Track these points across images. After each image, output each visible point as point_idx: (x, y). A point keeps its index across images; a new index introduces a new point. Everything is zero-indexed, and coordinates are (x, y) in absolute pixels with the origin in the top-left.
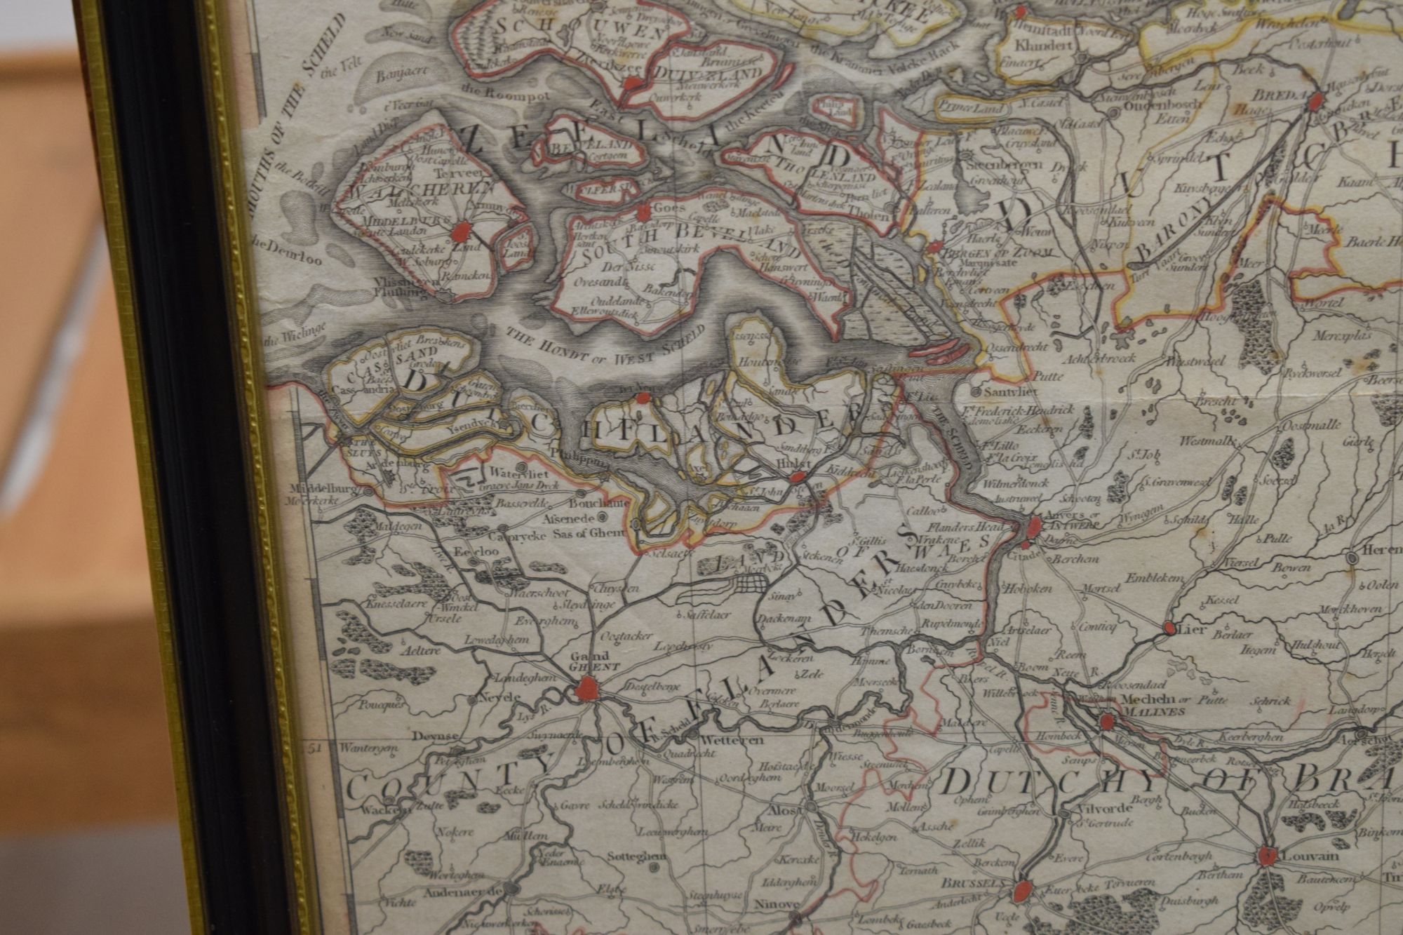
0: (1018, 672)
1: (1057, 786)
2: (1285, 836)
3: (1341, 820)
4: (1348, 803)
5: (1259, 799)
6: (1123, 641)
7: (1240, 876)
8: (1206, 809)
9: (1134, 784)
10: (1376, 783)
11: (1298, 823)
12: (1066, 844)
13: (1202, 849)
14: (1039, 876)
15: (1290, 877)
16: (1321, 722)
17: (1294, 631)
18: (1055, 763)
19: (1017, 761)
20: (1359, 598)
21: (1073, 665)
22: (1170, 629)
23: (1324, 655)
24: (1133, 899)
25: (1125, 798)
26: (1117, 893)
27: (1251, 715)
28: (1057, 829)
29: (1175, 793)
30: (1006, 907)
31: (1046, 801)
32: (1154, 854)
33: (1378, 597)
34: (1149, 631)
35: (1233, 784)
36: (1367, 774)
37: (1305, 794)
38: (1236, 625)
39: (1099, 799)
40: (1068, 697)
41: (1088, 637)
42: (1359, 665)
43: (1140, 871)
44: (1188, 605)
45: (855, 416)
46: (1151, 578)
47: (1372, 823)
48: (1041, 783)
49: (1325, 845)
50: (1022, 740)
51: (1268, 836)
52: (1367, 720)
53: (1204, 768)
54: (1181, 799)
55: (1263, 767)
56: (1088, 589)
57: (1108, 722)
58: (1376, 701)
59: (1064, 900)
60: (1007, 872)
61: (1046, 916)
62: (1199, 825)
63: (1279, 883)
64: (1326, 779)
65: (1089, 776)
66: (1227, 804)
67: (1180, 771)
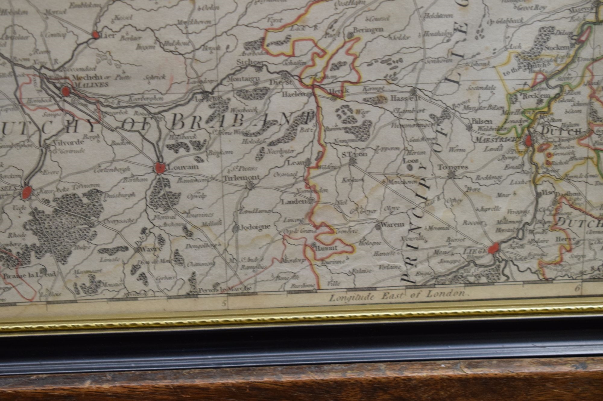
0: (13, 63)
1: (41, 130)
2: (168, 156)
3: (198, 145)
4: (201, 136)
5: (153, 135)
6: (69, 43)
7: (146, 180)
8: (125, 142)
9: (83, 128)
10: (216, 123)
11: (175, 148)
12: (48, 164)
13: (124, 165)
14: (35, 183)
15: (173, 180)
16: (183, 89)
17: (167, 35)
18: (38, 116)
19: (17, 116)
20: (198, 16)
21: (43, 58)
22: (96, 36)
23: (182, 49)
24: (88, 195)
25: (79, 136)
26: (80, 192)
27: (144, 86)
28: (43, 155)
29: (107, 133)
30: (18, 202)
31: (35, 139)
32: (98, 168)
33: (208, 15)
34: (84, 37)
35: (138, 126)
36: (210, 119)
37: (178, 131)
38: (133, 33)
39: (65, 137)
40: (43, 77)
41: (51, 41)
42: (201, 55)
43: (91, 179)
44: (105, 22)
46: (83, 5)
47: (215, 148)
48: (32, 128)
49: (190, 160)
50: (19, 104)
51: (160, 156)
52: (208, 87)
53: (122, 117)
54: (111, 136)
55: (154, 116)
56: (48, 13)
57: (66, 92)
58: (212, 76)
59: (50, 197)
60: (17, 182)
61: (42, 207)
62: (122, 151)
63: (167, 184)
64: (188, 122)
65: (58, 124)
66: (135, 138)
67: (108, 120)
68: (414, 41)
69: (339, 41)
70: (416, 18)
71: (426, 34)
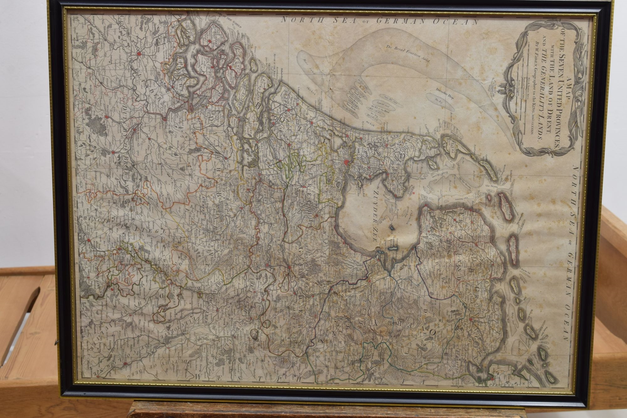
0: (143, 117)
1: (124, 122)
2: (117, 155)
3: (119, 163)
4: (122, 164)
5: (122, 151)
6: (148, 132)
7: (110, 148)
8: (121, 144)
9: (125, 133)
10: (125, 168)
11: (119, 157)
12: (114, 124)
13: (114, 143)
14: (109, 119)
15: (110, 156)
16: (135, 160)
17: (149, 156)
18: (128, 122)
19: (128, 117)
20: (154, 165)
21: (144, 125)
22: (149, 139)
23: (146, 160)
24: (106, 133)
25: (122, 132)
26: (107, 131)
27: (136, 150)
28: (117, 122)
29: (123, 139)
30: (104, 115)
31: (122, 121)
32: (113, 136)
33: (154, 168)
34: (149, 136)
35: (125, 148)
36: (127, 166)
37: (123, 158)
38: (150, 148)
39: (122, 129)
40: (138, 124)
41: (148, 127)
42: (144, 165)
43: (110, 134)
44: (153, 141)
45: (182, 95)
46: (157, 136)
47: (119, 167)
48: (125, 120)
49: (115, 161)
50: (131, 118)
51: (116, 153)
52: (135, 166)
53: (127, 143)
54: (122, 140)
55: (128, 152)
56: (155, 127)
57: (135, 130)
58: (138, 167)
59: (105, 123)
60: (110, 115)
61: (102, 121)
62: (118, 143)
63: (109, 154)
64: (126, 161)
65: (126, 127)
66: (122, 147)
67: (127, 140)
68: (147, 219)
69: (147, 200)
70: (153, 220)
71: (149, 222)
